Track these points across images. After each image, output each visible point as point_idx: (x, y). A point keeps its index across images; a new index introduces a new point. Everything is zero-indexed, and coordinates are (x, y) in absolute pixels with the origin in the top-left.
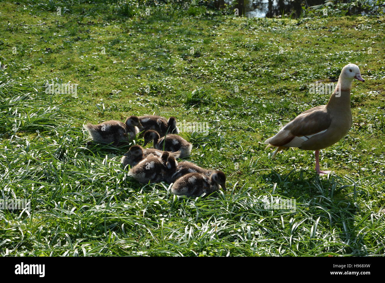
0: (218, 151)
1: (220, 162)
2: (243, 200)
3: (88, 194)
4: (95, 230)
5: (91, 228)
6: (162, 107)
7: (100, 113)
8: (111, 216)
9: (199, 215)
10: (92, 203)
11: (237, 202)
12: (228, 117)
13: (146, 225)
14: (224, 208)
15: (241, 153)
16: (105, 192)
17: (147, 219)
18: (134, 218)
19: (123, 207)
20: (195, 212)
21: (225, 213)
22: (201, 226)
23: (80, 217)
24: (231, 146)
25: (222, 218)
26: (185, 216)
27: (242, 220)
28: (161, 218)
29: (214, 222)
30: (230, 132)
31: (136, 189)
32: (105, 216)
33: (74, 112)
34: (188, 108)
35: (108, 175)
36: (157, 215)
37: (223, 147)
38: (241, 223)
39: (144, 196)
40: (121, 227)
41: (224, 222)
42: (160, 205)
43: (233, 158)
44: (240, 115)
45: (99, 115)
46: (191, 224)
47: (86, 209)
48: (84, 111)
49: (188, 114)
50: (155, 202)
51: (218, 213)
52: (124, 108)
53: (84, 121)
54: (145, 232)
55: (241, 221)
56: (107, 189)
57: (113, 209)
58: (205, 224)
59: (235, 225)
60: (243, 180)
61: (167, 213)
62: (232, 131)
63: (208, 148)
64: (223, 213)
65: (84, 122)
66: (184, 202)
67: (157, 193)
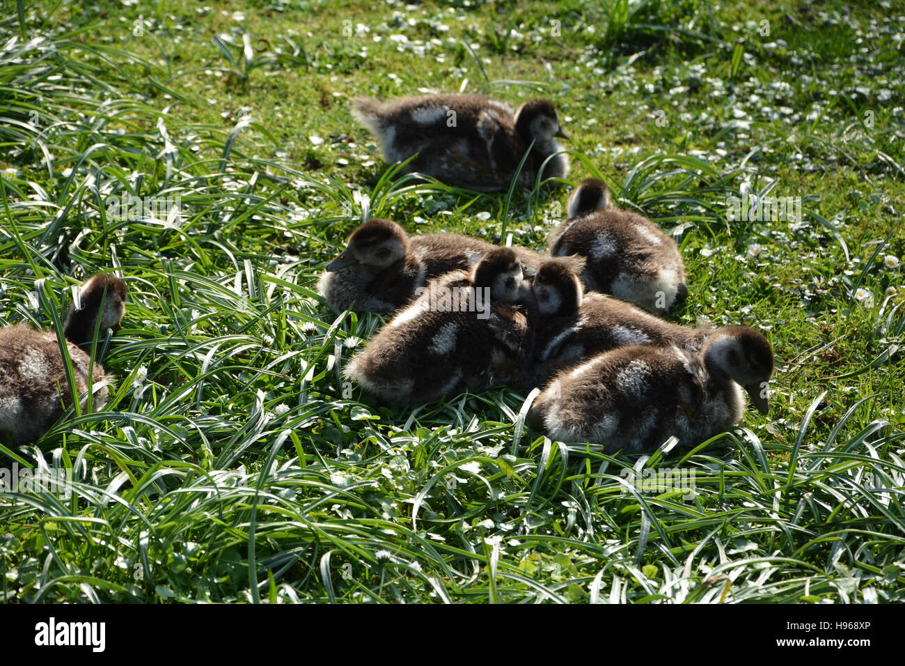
0: (739, 258)
1: (744, 304)
2: (845, 475)
3: (178, 421)
4: (209, 574)
5: (189, 564)
6: (497, 58)
7: (232, 75)
8: (274, 516)
9: (651, 530)
10: (197, 458)
11: (818, 483)
12: (788, 111)
13: (424, 565)
14: (761, 507)
15: (839, 271)
16: (252, 417)
17: (428, 537)
18: (375, 531)
19: (329, 483)
20: (636, 516)
21: (766, 529)
22: (660, 576)
23: (144, 517)
24: (796, 236)
25: (753, 546)
26: (590, 531)
27: (841, 561)
28: (486, 535)
29: (718, 563)
30: (794, 177)
31: (382, 409)
32: (254, 516)
33: (121, 65)
34: (611, 68)
35: (265, 345)
36: (469, 521)
37: (762, 241)
38: (836, 575)
39: (416, 440)
40: (318, 564)
41: (758, 567)
42: (485, 480)
43: (802, 291)
44: (842, 102)
45: (228, 83)
46: (618, 566)
47: (171, 483)
48: (162, 63)
49: (609, 93)
50: (463, 467)
51: (735, 525)
52: (335, 57)
53: (161, 108)
54: (419, 592)
55: (835, 563)
56: (259, 404)
57: (285, 487)
58: (678, 571)
59: (808, 580)
60: (847, 389)
61: (514, 513)
62: (801, 171)
63: (695, 244)
64: (756, 528)
65: (165, 111)
66: (589, 471)
67: (472, 430)
